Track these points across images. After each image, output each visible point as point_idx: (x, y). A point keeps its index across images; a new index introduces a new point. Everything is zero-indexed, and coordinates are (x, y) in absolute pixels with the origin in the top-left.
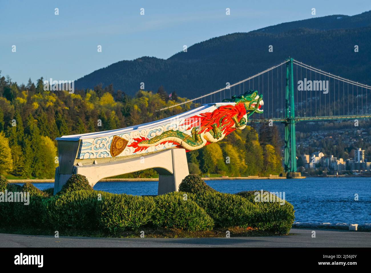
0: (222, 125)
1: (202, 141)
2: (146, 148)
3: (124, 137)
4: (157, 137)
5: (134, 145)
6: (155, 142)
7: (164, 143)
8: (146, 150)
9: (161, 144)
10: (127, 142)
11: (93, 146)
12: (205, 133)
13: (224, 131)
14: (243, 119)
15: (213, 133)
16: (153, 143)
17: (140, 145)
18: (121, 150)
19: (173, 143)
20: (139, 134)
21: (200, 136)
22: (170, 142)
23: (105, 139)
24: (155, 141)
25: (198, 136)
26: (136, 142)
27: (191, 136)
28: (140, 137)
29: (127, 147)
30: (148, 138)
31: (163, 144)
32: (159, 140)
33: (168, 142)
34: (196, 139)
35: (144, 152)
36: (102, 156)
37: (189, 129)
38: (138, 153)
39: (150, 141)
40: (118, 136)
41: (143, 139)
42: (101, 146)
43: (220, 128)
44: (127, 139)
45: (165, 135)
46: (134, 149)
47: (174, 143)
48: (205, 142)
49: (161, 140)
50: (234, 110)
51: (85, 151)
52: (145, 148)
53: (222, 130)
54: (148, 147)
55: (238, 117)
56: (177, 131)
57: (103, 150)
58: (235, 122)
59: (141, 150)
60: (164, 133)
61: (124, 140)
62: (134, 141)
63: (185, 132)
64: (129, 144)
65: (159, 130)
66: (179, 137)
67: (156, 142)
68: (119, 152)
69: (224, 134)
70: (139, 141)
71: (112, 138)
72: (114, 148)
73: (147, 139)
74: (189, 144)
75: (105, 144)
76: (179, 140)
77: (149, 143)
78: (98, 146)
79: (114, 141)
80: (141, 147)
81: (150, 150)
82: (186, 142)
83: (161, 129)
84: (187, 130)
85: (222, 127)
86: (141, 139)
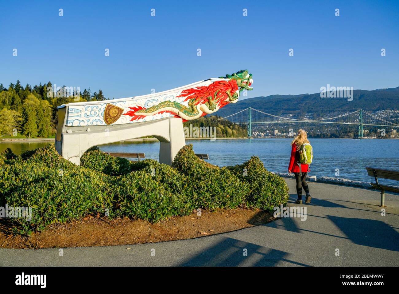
0: (217, 98)
1: (198, 112)
2: (144, 117)
3: (118, 105)
4: (154, 107)
5: (131, 114)
6: (153, 112)
7: (162, 112)
8: (144, 119)
9: (159, 113)
10: (122, 111)
11: (83, 114)
12: (201, 105)
13: (218, 103)
14: (236, 94)
15: (209, 105)
16: (150, 112)
17: (136, 114)
18: (116, 118)
20: (134, 103)
21: (196, 107)
22: (167, 112)
23: (97, 107)
24: (153, 110)
25: (194, 107)
26: (133, 110)
27: (188, 107)
28: (137, 106)
29: (122, 115)
30: (145, 108)
31: (161, 113)
32: (156, 110)
34: (193, 110)
35: (141, 120)
36: (95, 123)
37: (186, 100)
38: (134, 121)
39: (147, 110)
40: (112, 104)
41: (140, 108)
42: (93, 113)
43: (215, 100)
44: (122, 108)
45: (162, 105)
46: (131, 118)
47: (172, 113)
48: (201, 113)
49: (159, 110)
50: (227, 85)
51: (74, 118)
52: (142, 117)
54: (146, 116)
55: (231, 92)
56: (174, 102)
57: (95, 118)
58: (228, 96)
59: (139, 119)
60: (161, 103)
61: (118, 108)
62: (130, 110)
63: (182, 103)
64: (125, 112)
65: (156, 101)
66: (176, 108)
67: (154, 111)
68: (114, 120)
69: (218, 106)
70: (136, 110)
71: (105, 106)
72: (107, 115)
73: (144, 108)
74: (185, 114)
75: (97, 112)
76: (176, 111)
77: (146, 112)
78: (89, 114)
79: (107, 109)
80: (138, 116)
81: (147, 119)
82: (183, 113)
83: (157, 99)
84: (185, 101)
85: (217, 100)
86: (138, 108)
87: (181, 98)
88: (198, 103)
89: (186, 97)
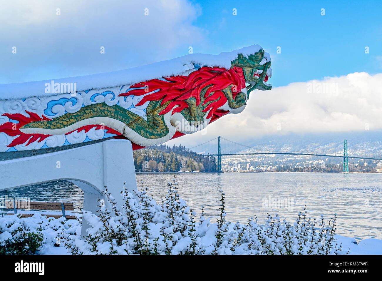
1: (166, 129)
2: (43, 137)
4: (68, 116)
5: (9, 130)
6: (65, 126)
7: (87, 128)
8: (43, 142)
9: (79, 130)
12: (172, 114)
13: (208, 112)
14: (241, 95)
15: (188, 115)
16: (58, 128)
17: (24, 130)
19: (107, 130)
20: (20, 105)
21: (163, 119)
22: (99, 127)
24: (65, 123)
25: (159, 118)
26: (15, 122)
27: (145, 119)
28: (27, 112)
30: (47, 116)
31: (83, 131)
32: (74, 123)
33: (96, 127)
34: (155, 124)
35: (36, 145)
37: (141, 103)
38: (19, 147)
39: (50, 123)
41: (34, 118)
43: (201, 107)
45: (87, 111)
46: (11, 139)
47: (109, 130)
49: (79, 122)
52: (40, 138)
53: (205, 111)
54: (48, 136)
56: (115, 105)
58: (228, 98)
59: (30, 142)
60: (85, 109)
62: (7, 119)
63: (133, 110)
65: (73, 102)
66: (118, 119)
67: (67, 125)
69: (208, 118)
70: (23, 120)
73: (45, 118)
74: (140, 134)
76: (118, 125)
77: (49, 128)
80: (30, 135)
81: (50, 142)
82: (134, 130)
83: (76, 99)
84: (138, 105)
85: (205, 105)
86: (28, 116)
87: (129, 98)
88: (167, 110)
89: (141, 97)
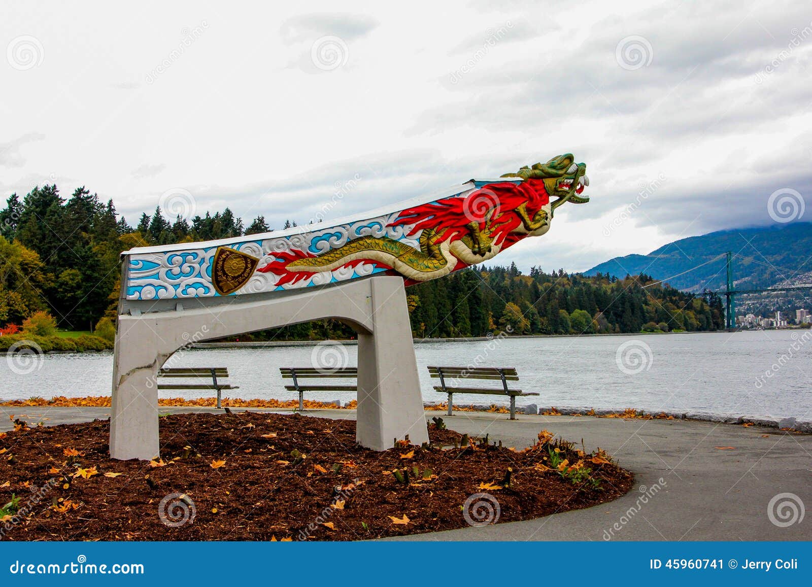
0: (492, 226)
1: (444, 260)
3: (245, 250)
4: (333, 251)
5: (273, 268)
6: (331, 262)
7: (354, 263)
8: (309, 280)
9: (346, 266)
10: (254, 262)
11: (163, 271)
12: (451, 242)
13: (496, 238)
14: (541, 213)
16: (324, 264)
17: (290, 268)
18: (242, 279)
19: (376, 265)
20: (284, 243)
21: (439, 249)
22: (368, 261)
23: (195, 255)
24: (330, 259)
25: (435, 248)
26: (281, 261)
27: (418, 249)
28: (292, 250)
29: (256, 273)
30: (311, 253)
31: (350, 267)
32: (339, 259)
33: (363, 262)
34: (431, 255)
35: (303, 283)
36: (192, 292)
38: (287, 286)
40: (235, 247)
41: (299, 255)
42: (186, 268)
43: (487, 231)
45: (352, 246)
46: (278, 278)
47: (378, 263)
48: (452, 261)
49: (345, 258)
50: (518, 193)
51: (142, 282)
53: (492, 237)
54: (314, 273)
55: (529, 209)
56: (383, 237)
57: (191, 280)
58: (523, 219)
59: (297, 280)
60: (349, 242)
61: (245, 257)
62: (273, 259)
63: (404, 241)
64: (262, 264)
65: (337, 236)
66: (387, 251)
67: (333, 262)
68: (236, 284)
69: (496, 244)
70: (287, 258)
71: (213, 252)
72: (220, 274)
73: (309, 256)
74: (412, 267)
75: (197, 266)
76: (388, 258)
77: (315, 265)
78: (176, 270)
79: (219, 258)
80: (295, 273)
81: (317, 280)
82: (405, 263)
83: (340, 233)
84: (409, 235)
85: (493, 230)
86: (292, 254)
87: (399, 227)
88: (444, 239)
89: (412, 226)
